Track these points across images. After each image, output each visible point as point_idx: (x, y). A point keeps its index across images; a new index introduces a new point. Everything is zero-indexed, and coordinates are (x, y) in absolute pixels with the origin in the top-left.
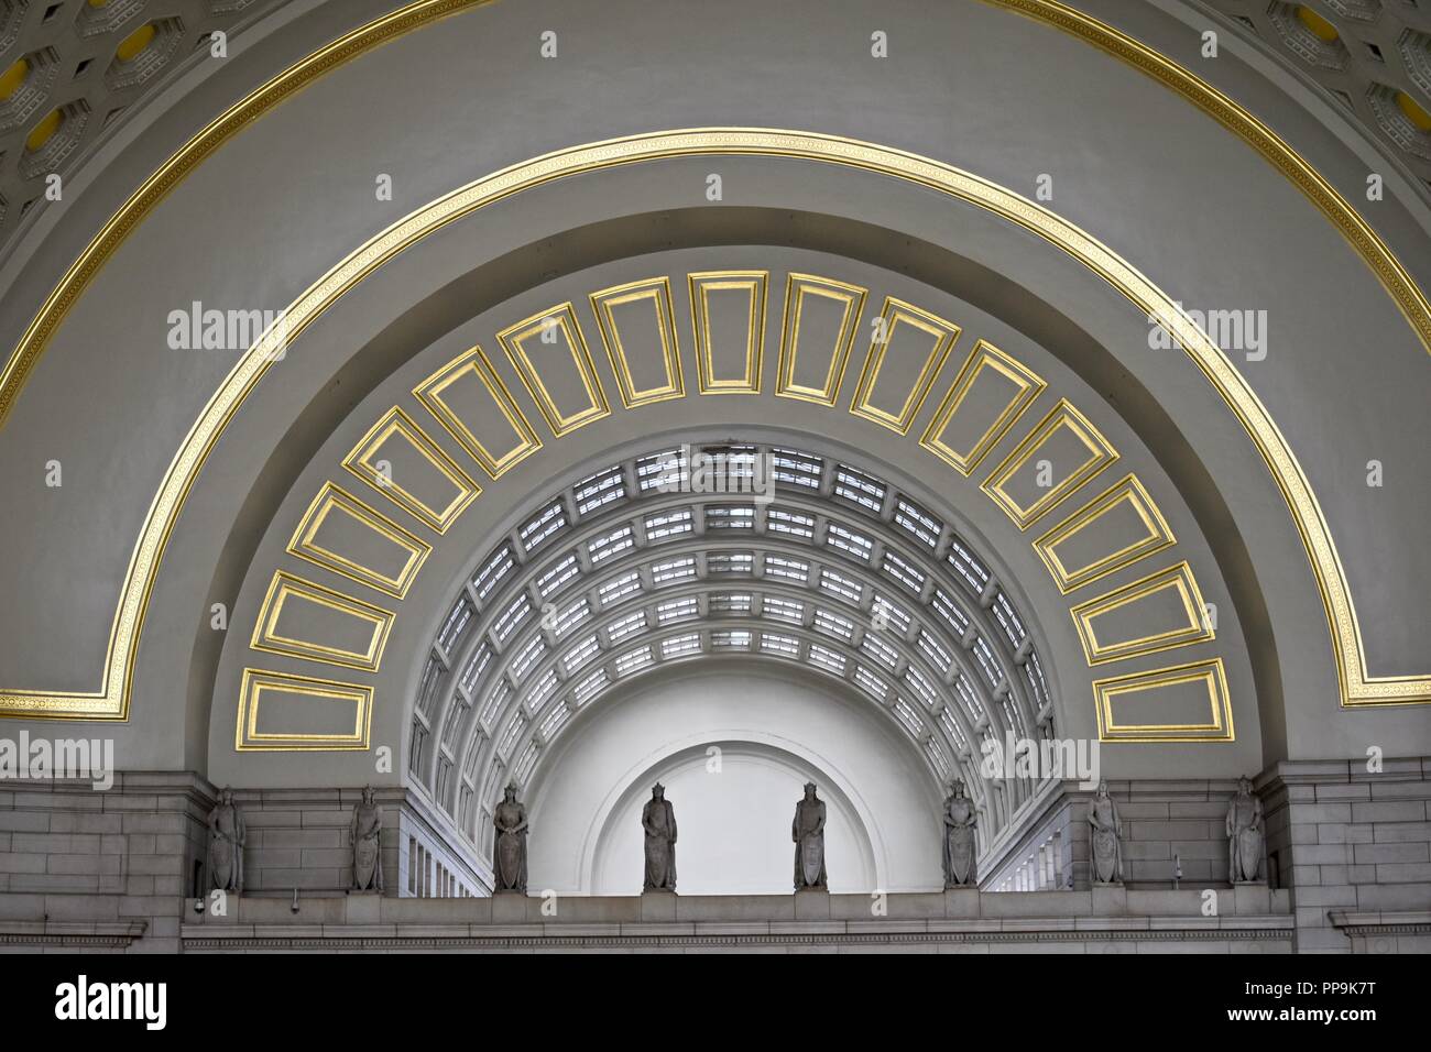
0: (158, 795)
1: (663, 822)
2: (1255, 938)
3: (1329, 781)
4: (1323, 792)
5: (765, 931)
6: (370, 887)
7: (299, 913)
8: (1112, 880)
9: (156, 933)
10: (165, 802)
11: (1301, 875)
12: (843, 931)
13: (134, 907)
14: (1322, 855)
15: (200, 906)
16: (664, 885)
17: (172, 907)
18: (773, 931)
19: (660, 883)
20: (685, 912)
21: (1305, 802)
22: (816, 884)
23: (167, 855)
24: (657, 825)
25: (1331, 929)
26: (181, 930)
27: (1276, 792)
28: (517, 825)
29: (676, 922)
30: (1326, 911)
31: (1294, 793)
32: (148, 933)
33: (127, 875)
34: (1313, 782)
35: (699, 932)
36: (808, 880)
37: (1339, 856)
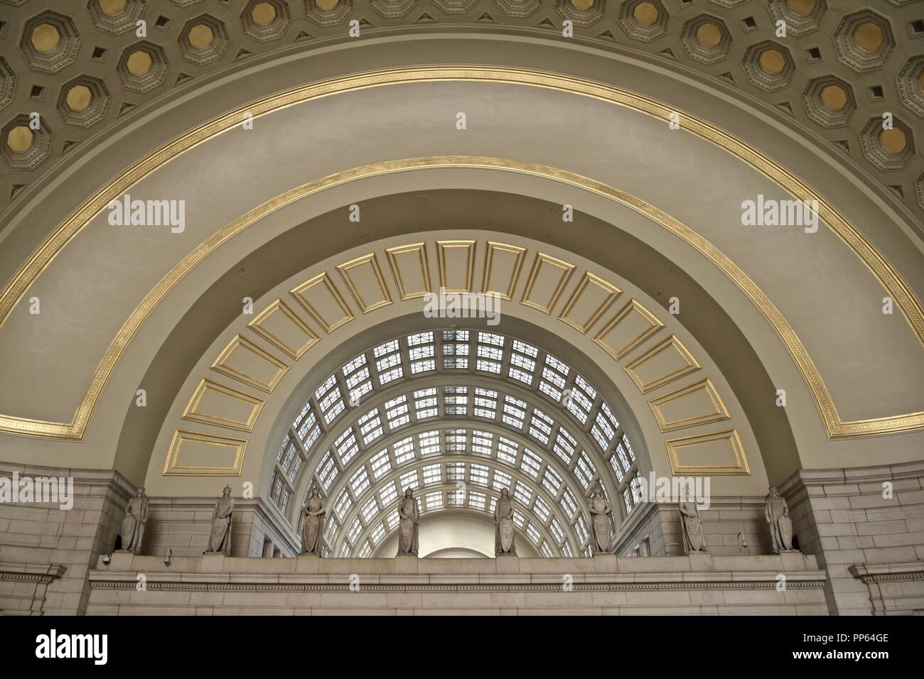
0: (91, 486)
1: (411, 510)
2: (800, 588)
3: (833, 482)
4: (829, 490)
5: (476, 581)
6: (219, 550)
7: (170, 566)
8: (700, 550)
9: (71, 575)
10: (95, 490)
11: (826, 543)
12: (528, 581)
13: (60, 558)
14: (836, 530)
15: (106, 559)
16: (410, 551)
17: (85, 558)
18: (482, 581)
19: (407, 550)
20: (423, 568)
21: (818, 496)
22: (509, 552)
23: (89, 524)
24: (407, 512)
25: (853, 579)
26: (88, 574)
27: (799, 490)
28: (318, 511)
29: (417, 574)
30: (847, 567)
31: (811, 491)
32: (66, 575)
33: (61, 536)
34: (822, 483)
35: (433, 581)
36: (504, 548)
37: (848, 530)
